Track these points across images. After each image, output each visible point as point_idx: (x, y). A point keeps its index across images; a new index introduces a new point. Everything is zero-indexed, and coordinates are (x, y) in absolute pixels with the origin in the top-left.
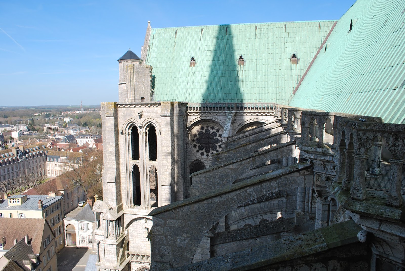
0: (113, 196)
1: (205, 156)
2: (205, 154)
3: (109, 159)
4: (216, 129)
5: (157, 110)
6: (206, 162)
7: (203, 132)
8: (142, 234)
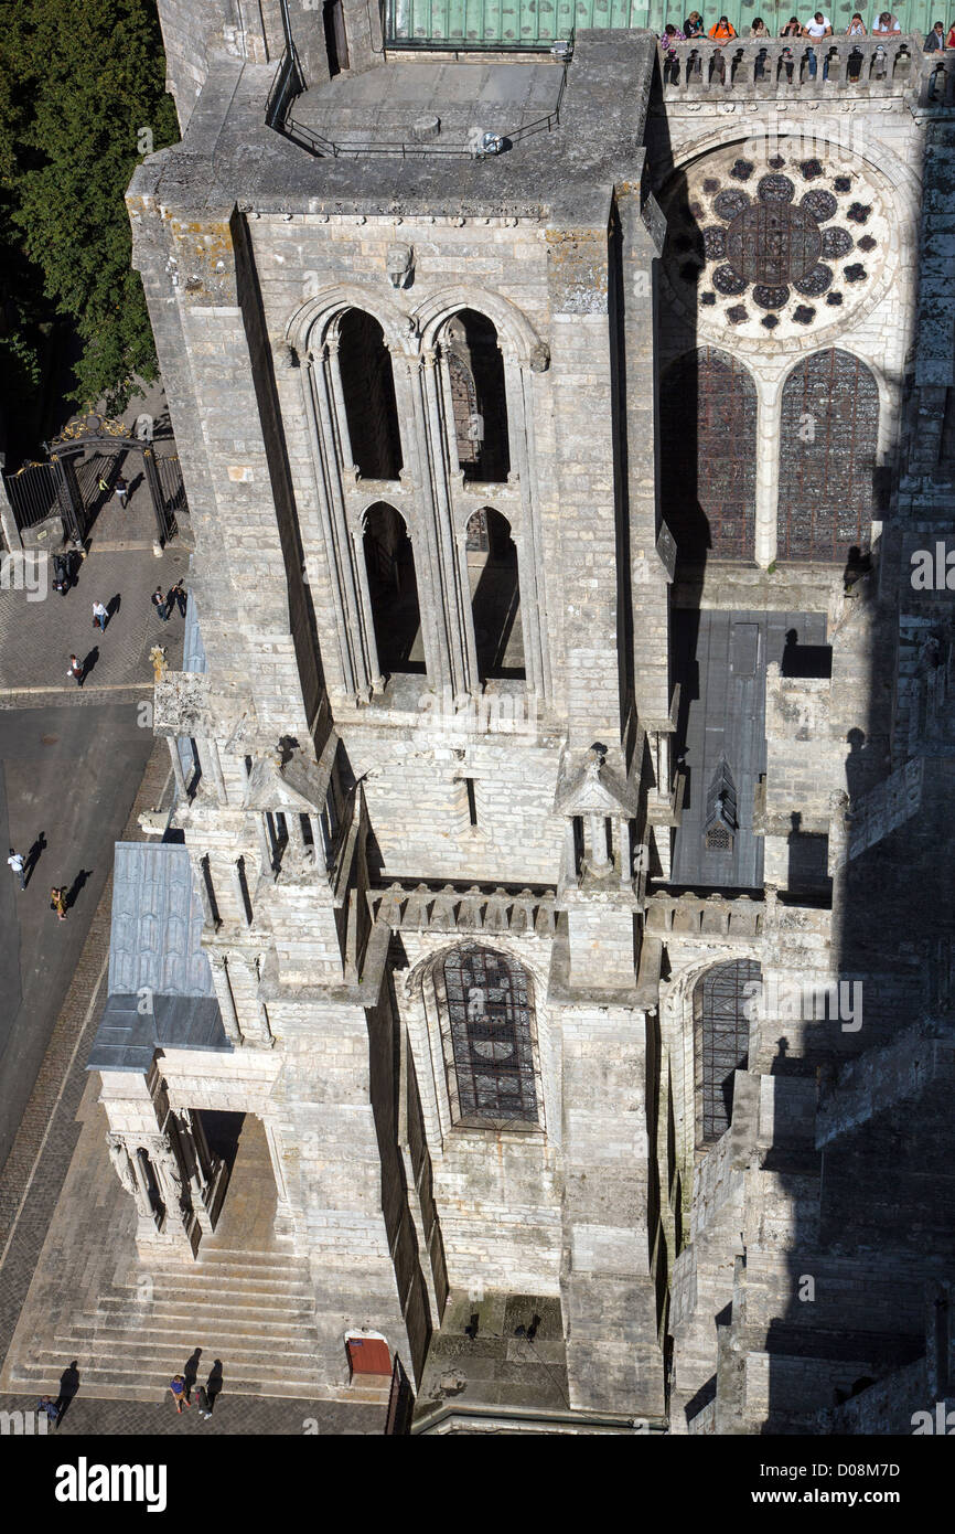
0: (286, 690)
1: (753, 327)
2: (756, 314)
3: (240, 519)
4: (830, 172)
5: (507, 245)
6: (763, 361)
7: (743, 197)
8: (438, 803)
